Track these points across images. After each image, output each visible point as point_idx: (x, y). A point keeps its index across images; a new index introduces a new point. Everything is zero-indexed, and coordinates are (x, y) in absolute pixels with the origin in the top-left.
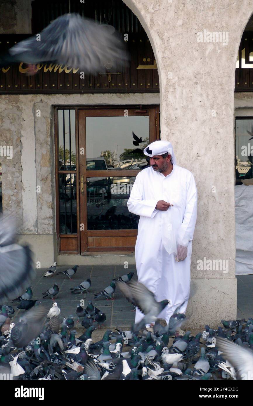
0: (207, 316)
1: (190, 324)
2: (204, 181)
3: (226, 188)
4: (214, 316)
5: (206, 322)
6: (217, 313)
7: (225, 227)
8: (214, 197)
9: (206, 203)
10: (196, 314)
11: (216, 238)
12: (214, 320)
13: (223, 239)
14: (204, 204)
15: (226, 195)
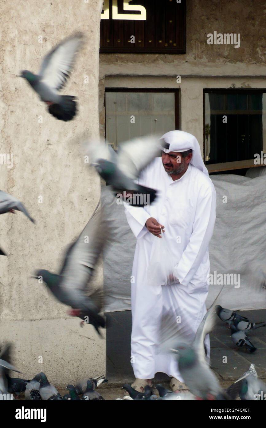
0: (65, 371)
2: (58, 180)
3: (89, 190)
4: (74, 371)
5: (63, 380)
6: (78, 366)
8: (71, 202)
9: (61, 210)
10: (49, 369)
12: (75, 377)
14: (59, 213)
15: (89, 200)
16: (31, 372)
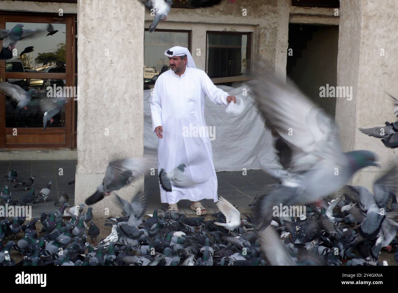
1: (102, 214)
2: (116, 86)
3: (136, 93)
5: (116, 212)
7: (135, 127)
8: (124, 100)
9: (118, 105)
11: (126, 137)
13: (132, 138)
14: (116, 106)
15: (136, 99)
16: (96, 206)
